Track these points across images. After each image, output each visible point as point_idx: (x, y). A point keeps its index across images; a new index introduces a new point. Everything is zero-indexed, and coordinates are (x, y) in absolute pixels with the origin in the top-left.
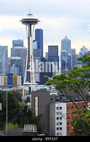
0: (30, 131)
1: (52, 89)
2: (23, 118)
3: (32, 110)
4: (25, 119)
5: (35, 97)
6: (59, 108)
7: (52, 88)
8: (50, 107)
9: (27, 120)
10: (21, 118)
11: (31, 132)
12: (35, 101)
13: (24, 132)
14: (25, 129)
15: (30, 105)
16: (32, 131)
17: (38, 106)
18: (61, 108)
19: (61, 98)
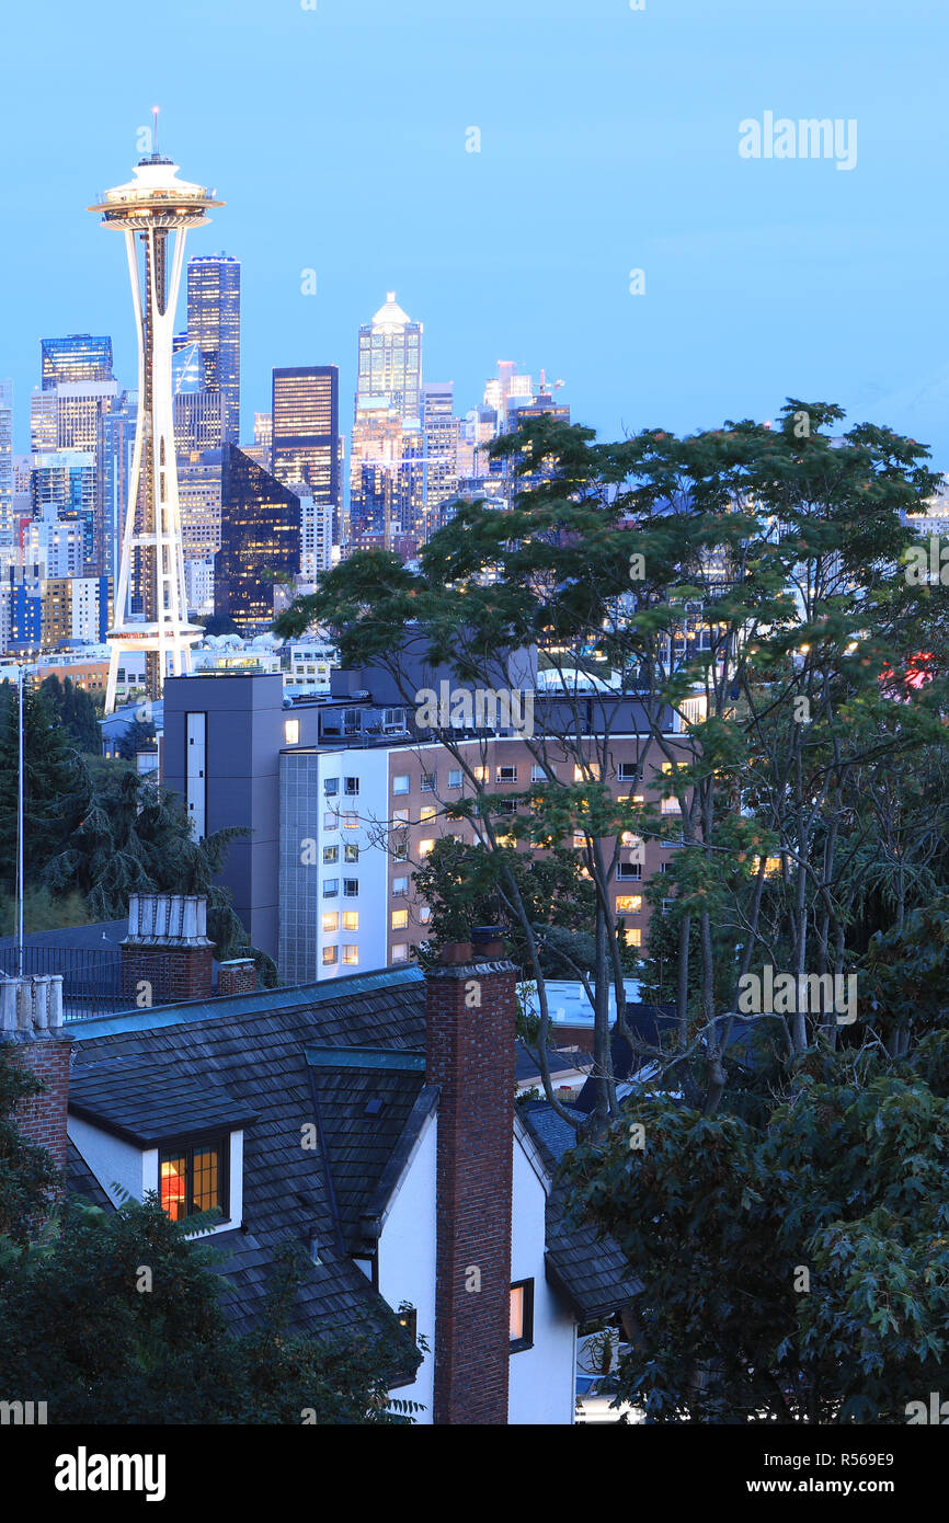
0: (166, 936)
1: (294, 664)
2: (108, 855)
3: (168, 801)
4: (123, 862)
5: (187, 713)
6: (342, 785)
7: (298, 655)
8: (285, 778)
9: (135, 866)
10: (100, 857)
11: (175, 942)
12: (185, 742)
13: (125, 947)
14: (134, 930)
15: (153, 773)
16: (179, 937)
17: (206, 775)
18: (352, 785)
19: (353, 720)
